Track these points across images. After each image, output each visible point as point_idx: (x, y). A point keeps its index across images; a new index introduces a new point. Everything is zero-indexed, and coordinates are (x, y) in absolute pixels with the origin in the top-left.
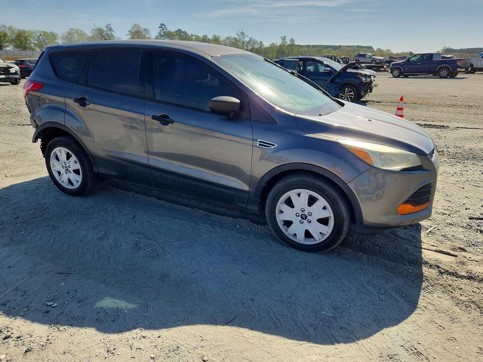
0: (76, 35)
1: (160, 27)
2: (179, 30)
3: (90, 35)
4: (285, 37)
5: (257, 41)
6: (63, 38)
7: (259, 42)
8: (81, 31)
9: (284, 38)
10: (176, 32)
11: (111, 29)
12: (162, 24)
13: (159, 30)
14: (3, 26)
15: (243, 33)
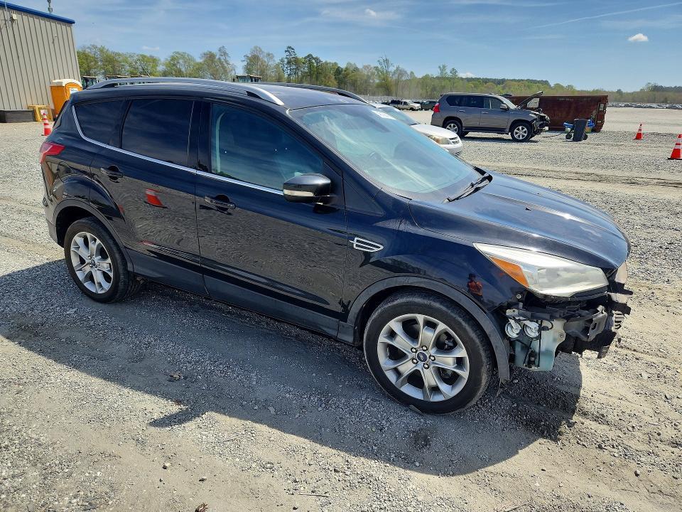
0: (181, 61)
1: (286, 51)
2: (310, 56)
3: (199, 60)
4: (444, 67)
5: (406, 72)
6: (163, 64)
7: (409, 72)
8: (188, 55)
9: (443, 69)
10: (305, 58)
11: (225, 54)
12: (290, 47)
13: (284, 55)
14: (93, 46)
15: (387, 61)
